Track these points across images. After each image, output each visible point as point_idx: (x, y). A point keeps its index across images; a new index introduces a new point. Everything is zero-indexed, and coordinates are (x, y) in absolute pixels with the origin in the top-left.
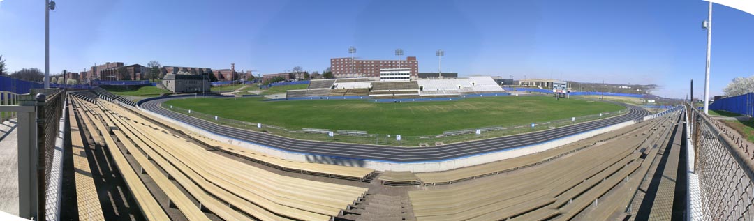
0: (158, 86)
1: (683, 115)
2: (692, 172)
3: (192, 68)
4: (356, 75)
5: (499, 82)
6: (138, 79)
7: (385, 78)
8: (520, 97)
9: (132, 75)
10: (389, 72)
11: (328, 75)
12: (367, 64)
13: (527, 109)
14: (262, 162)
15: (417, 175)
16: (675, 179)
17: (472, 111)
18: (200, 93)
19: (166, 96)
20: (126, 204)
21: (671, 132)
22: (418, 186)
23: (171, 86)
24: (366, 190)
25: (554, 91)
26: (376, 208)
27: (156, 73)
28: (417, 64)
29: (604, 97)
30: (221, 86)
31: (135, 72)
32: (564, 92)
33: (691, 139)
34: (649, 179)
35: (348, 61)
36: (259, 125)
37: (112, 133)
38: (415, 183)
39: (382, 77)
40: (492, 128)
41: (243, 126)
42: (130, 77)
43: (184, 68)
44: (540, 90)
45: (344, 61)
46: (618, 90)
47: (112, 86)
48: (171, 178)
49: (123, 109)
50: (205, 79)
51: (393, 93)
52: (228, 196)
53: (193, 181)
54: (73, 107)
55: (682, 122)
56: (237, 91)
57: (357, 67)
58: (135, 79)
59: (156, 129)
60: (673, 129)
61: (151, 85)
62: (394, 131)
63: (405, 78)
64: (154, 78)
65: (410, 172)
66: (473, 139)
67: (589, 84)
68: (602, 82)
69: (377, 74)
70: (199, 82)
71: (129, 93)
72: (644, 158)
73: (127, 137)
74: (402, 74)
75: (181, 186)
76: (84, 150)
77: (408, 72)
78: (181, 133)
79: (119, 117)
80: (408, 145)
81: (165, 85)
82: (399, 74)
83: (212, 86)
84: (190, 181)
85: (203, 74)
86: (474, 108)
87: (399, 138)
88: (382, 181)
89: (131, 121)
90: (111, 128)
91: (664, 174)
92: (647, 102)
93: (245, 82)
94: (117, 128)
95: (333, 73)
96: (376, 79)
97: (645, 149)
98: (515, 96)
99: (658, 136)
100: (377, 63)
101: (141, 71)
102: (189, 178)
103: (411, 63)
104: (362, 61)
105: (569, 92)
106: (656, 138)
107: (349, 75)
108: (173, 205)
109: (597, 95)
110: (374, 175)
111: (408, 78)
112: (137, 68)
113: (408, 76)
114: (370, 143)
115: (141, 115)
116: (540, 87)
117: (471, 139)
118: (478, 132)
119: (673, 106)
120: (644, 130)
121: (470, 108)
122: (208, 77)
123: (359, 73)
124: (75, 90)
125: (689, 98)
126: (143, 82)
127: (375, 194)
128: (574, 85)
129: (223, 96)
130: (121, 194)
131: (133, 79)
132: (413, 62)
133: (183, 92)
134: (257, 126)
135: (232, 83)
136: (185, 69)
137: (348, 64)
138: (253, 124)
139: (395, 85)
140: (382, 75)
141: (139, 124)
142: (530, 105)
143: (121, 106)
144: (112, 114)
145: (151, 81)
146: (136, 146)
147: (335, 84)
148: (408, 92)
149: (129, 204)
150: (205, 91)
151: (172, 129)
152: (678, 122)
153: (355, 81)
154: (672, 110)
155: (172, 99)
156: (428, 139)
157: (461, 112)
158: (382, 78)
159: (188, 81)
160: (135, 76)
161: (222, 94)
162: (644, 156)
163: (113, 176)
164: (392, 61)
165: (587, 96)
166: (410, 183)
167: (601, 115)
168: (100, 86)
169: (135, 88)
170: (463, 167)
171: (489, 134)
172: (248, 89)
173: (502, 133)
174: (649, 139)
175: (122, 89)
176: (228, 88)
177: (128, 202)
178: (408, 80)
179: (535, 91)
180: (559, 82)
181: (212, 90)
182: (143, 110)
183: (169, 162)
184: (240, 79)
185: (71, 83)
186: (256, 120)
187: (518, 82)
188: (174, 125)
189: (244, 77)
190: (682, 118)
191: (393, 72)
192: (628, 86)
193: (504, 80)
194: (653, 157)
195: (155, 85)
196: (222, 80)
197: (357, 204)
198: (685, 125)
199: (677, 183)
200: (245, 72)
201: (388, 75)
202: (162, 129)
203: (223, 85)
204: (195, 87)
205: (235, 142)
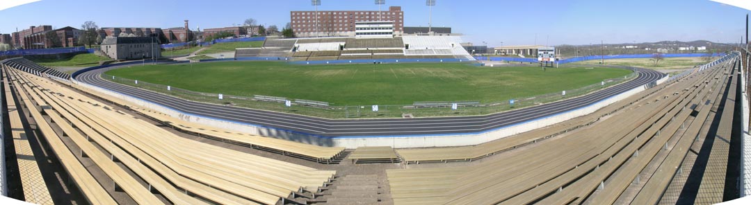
0: (96, 53)
1: (737, 63)
2: (746, 133)
3: (137, 29)
4: (321, 34)
5: (469, 49)
6: (71, 45)
7: (361, 34)
8: (495, 68)
9: (63, 40)
10: (367, 26)
11: (289, 33)
12: (338, 15)
13: (505, 83)
14: (224, 140)
15: (398, 151)
16: (729, 140)
17: (450, 80)
18: (148, 59)
19: (106, 65)
20: (66, 191)
21: (725, 86)
22: (399, 164)
23: (113, 52)
24: (334, 172)
25: (540, 59)
26: (345, 190)
27: (93, 36)
28: (402, 16)
29: (605, 61)
30: (173, 49)
31: (67, 36)
32: (552, 60)
33: (746, 94)
34: (702, 140)
35: (311, 15)
36: (221, 96)
37: (43, 113)
38: (396, 161)
39: (357, 31)
40: (469, 103)
41: (201, 98)
42: (61, 43)
43: (127, 29)
44: (521, 59)
45: (306, 16)
46: (621, 51)
47: (40, 55)
48: (116, 160)
49: (54, 84)
50: (154, 41)
51: (372, 52)
52: (184, 182)
53: (141, 162)
54: (9, 81)
55: (736, 72)
56: (193, 55)
57: (322, 24)
58: (67, 46)
59: (97, 105)
60: (727, 81)
61: (87, 52)
62: (369, 102)
63: (387, 33)
64: (91, 43)
65: (390, 147)
66: (448, 114)
67: (585, 47)
68: (601, 43)
69: (352, 29)
70: (146, 45)
71: (61, 63)
72: (695, 116)
73: (62, 116)
74: (383, 28)
75: (128, 167)
76: (24, 132)
77: (391, 26)
78: (127, 108)
79: (51, 93)
80: (388, 115)
81: (105, 51)
82: (380, 29)
83: (163, 50)
84: (138, 162)
85: (151, 35)
86: (451, 76)
87: (375, 108)
88: (353, 160)
89: (66, 97)
90: (43, 108)
91: (718, 133)
92: (696, 49)
93: (202, 44)
94: (49, 107)
95: (294, 30)
96: (350, 34)
97: (696, 106)
98: (489, 68)
99: (710, 90)
100: (351, 14)
101: (75, 35)
102: (137, 159)
103: (395, 15)
104: (332, 12)
105: (557, 60)
106: (709, 92)
107: (312, 34)
108: (119, 189)
109: (597, 59)
110: (344, 153)
111: (391, 33)
112: (69, 30)
113: (391, 31)
114: (339, 117)
115: (76, 90)
116: (521, 55)
117: (446, 114)
118: (455, 106)
119: (727, 52)
120: (657, 95)
121: (448, 76)
122: (157, 38)
123: (324, 31)
124: (9, 57)
125: (744, 42)
126: (77, 49)
127: (345, 176)
128: (566, 50)
129: (176, 62)
130: (60, 180)
131: (64, 45)
132: (397, 14)
133: (127, 59)
134: (218, 98)
135: (186, 45)
136: (129, 30)
137: (311, 20)
138: (214, 95)
139: (375, 42)
140: (358, 29)
141: (75, 101)
142: (508, 78)
143: (52, 80)
144: (41, 90)
145: (87, 47)
146: (74, 126)
147: (296, 45)
148: (390, 51)
149: (69, 190)
150: (155, 57)
151: (115, 104)
152: (732, 73)
153: (320, 41)
154: (726, 59)
155: (114, 68)
156: (413, 109)
157: (436, 80)
158: (357, 34)
159: (133, 45)
160: (67, 42)
161: (175, 59)
162: (694, 114)
163: (50, 161)
164: (370, 12)
165: (584, 62)
166: (390, 160)
167: (603, 83)
168: (26, 57)
169: (68, 56)
170: (434, 147)
171: (466, 111)
172: (206, 52)
173: (479, 110)
174: (701, 93)
175: (52, 58)
176: (182, 51)
177: (68, 187)
178: (390, 36)
179: (514, 61)
180: (545, 48)
181: (164, 54)
182: (80, 83)
183: (113, 142)
184: (196, 39)
185: (3, 48)
186: (217, 90)
187: (493, 50)
188: (118, 99)
189: (201, 37)
190: (737, 68)
191: (372, 26)
192: (634, 45)
193: (475, 48)
194: (706, 115)
195: (93, 52)
196: (174, 41)
197: (322, 191)
198: (739, 76)
199: (731, 144)
200: (202, 30)
201: (365, 29)
202: (103, 105)
203: (175, 48)
204: (142, 52)
205: (193, 118)
